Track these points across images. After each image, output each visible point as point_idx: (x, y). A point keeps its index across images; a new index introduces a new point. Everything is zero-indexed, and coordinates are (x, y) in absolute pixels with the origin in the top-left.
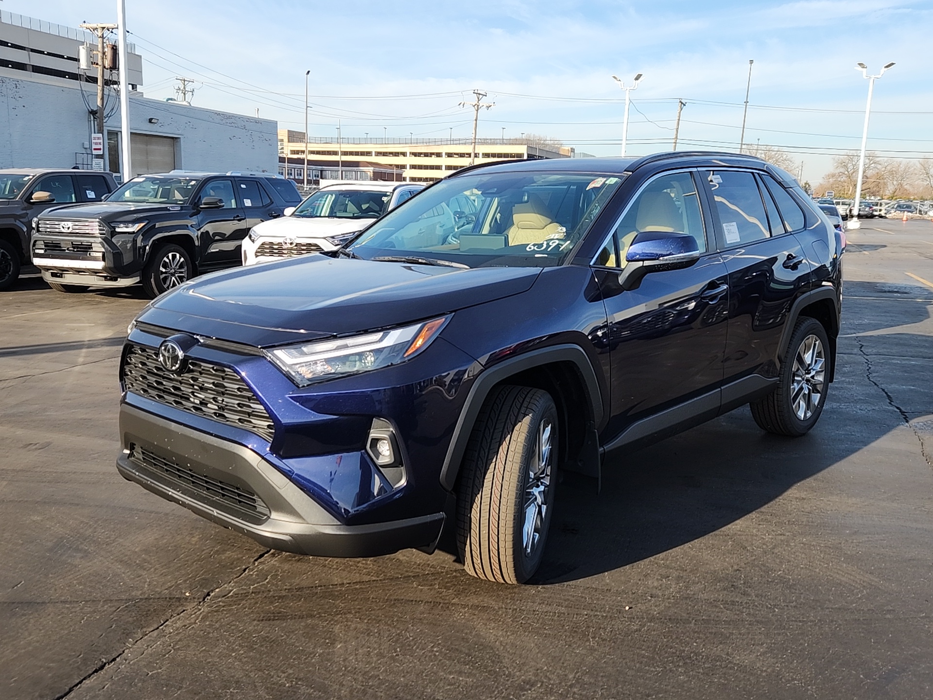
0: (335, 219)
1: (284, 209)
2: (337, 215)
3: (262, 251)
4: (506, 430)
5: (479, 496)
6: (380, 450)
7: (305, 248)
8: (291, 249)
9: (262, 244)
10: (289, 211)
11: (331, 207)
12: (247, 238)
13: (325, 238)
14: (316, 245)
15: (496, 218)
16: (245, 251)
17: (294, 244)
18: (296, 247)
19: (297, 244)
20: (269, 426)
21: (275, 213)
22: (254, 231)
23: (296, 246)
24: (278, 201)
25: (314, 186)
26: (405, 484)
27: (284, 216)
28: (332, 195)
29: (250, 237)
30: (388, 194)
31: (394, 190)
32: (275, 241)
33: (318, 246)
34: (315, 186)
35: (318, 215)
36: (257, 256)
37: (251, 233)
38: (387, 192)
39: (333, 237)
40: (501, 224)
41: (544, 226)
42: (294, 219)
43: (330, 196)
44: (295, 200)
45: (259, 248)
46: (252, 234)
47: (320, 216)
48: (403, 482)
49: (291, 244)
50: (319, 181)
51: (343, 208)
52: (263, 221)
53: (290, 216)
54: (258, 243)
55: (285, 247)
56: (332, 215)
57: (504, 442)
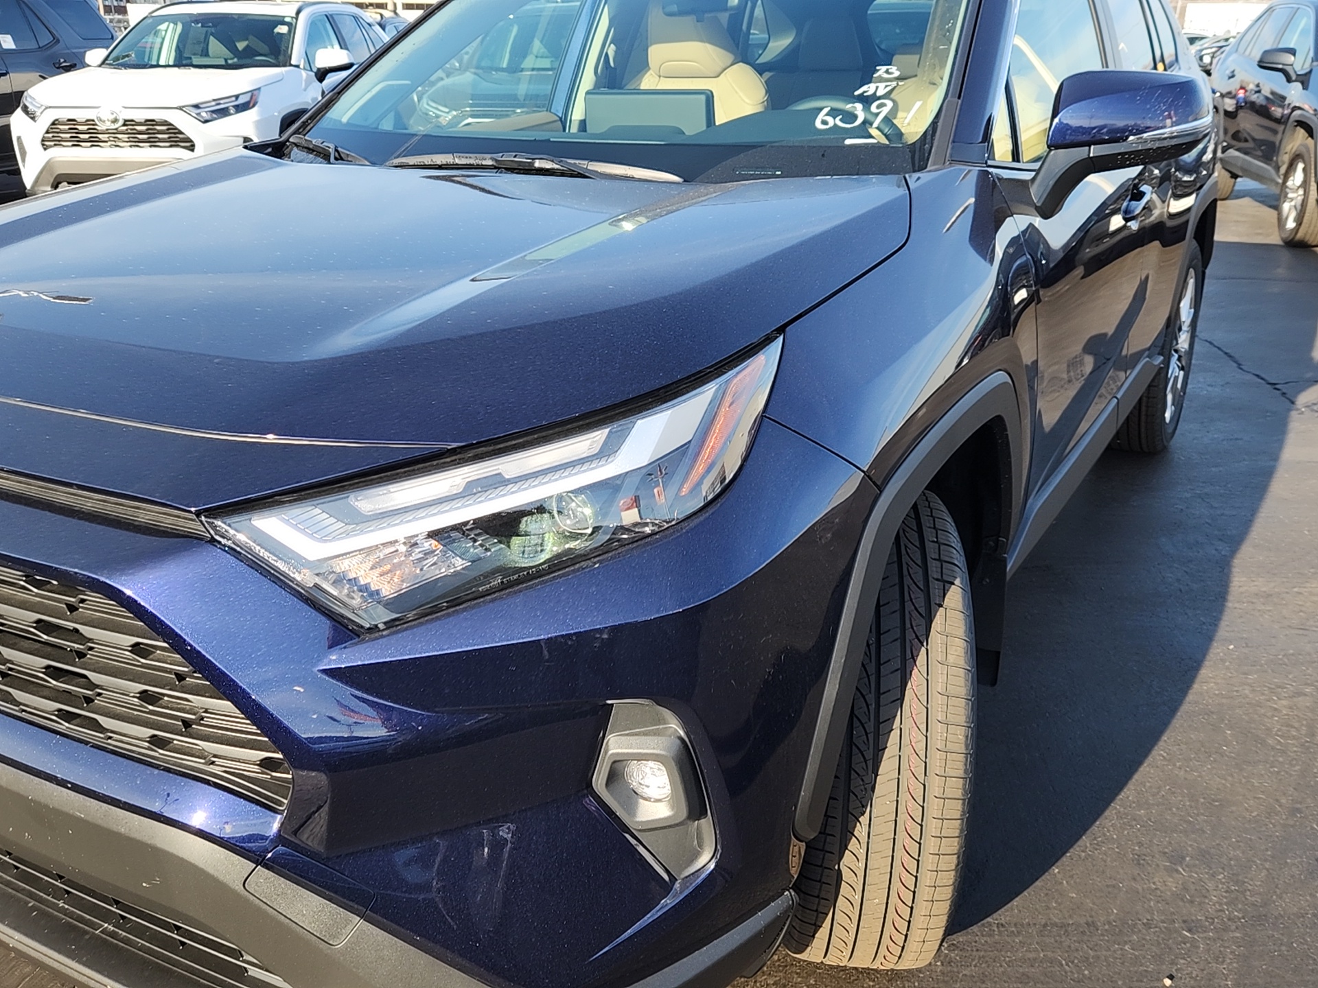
0: (193, 70)
1: (85, 52)
2: (194, 63)
3: (54, 135)
4: (910, 635)
5: (864, 819)
6: (634, 785)
7: (144, 128)
8: (117, 132)
9: (53, 124)
10: (95, 56)
11: (178, 47)
12: (19, 111)
13: (180, 108)
14: (165, 123)
15: (607, 54)
16: (19, 138)
17: (121, 122)
18: (125, 128)
19: (126, 121)
20: (266, 764)
21: (65, 61)
22: (31, 97)
23: (124, 125)
24: (69, 37)
25: (117, 17)
26: (712, 866)
27: (86, 65)
28: (176, 24)
29: (25, 109)
30: (287, 20)
31: (298, 12)
32: (81, 116)
33: (171, 124)
34: (120, 17)
35: (154, 63)
36: (46, 148)
37: (26, 100)
38: (284, 17)
39: (197, 106)
40: (615, 69)
41: (719, 70)
42: (107, 72)
43: (172, 25)
44: (102, 37)
45: (47, 132)
46: (28, 104)
47: (158, 66)
48: (706, 860)
49: (115, 121)
50: (125, 7)
51: (199, 49)
52: (45, 78)
53: (100, 66)
54: (44, 121)
55: (101, 127)
56: (182, 61)
57: (915, 671)
